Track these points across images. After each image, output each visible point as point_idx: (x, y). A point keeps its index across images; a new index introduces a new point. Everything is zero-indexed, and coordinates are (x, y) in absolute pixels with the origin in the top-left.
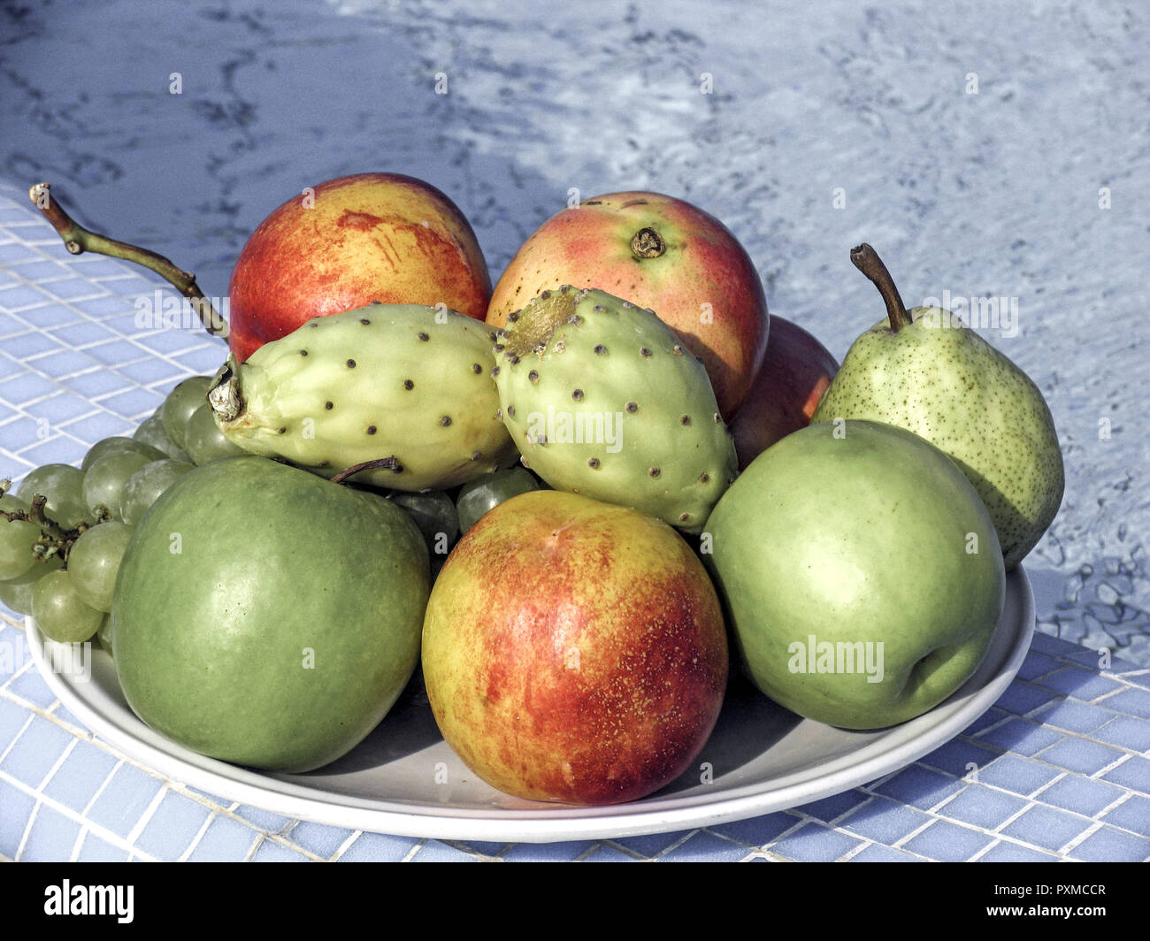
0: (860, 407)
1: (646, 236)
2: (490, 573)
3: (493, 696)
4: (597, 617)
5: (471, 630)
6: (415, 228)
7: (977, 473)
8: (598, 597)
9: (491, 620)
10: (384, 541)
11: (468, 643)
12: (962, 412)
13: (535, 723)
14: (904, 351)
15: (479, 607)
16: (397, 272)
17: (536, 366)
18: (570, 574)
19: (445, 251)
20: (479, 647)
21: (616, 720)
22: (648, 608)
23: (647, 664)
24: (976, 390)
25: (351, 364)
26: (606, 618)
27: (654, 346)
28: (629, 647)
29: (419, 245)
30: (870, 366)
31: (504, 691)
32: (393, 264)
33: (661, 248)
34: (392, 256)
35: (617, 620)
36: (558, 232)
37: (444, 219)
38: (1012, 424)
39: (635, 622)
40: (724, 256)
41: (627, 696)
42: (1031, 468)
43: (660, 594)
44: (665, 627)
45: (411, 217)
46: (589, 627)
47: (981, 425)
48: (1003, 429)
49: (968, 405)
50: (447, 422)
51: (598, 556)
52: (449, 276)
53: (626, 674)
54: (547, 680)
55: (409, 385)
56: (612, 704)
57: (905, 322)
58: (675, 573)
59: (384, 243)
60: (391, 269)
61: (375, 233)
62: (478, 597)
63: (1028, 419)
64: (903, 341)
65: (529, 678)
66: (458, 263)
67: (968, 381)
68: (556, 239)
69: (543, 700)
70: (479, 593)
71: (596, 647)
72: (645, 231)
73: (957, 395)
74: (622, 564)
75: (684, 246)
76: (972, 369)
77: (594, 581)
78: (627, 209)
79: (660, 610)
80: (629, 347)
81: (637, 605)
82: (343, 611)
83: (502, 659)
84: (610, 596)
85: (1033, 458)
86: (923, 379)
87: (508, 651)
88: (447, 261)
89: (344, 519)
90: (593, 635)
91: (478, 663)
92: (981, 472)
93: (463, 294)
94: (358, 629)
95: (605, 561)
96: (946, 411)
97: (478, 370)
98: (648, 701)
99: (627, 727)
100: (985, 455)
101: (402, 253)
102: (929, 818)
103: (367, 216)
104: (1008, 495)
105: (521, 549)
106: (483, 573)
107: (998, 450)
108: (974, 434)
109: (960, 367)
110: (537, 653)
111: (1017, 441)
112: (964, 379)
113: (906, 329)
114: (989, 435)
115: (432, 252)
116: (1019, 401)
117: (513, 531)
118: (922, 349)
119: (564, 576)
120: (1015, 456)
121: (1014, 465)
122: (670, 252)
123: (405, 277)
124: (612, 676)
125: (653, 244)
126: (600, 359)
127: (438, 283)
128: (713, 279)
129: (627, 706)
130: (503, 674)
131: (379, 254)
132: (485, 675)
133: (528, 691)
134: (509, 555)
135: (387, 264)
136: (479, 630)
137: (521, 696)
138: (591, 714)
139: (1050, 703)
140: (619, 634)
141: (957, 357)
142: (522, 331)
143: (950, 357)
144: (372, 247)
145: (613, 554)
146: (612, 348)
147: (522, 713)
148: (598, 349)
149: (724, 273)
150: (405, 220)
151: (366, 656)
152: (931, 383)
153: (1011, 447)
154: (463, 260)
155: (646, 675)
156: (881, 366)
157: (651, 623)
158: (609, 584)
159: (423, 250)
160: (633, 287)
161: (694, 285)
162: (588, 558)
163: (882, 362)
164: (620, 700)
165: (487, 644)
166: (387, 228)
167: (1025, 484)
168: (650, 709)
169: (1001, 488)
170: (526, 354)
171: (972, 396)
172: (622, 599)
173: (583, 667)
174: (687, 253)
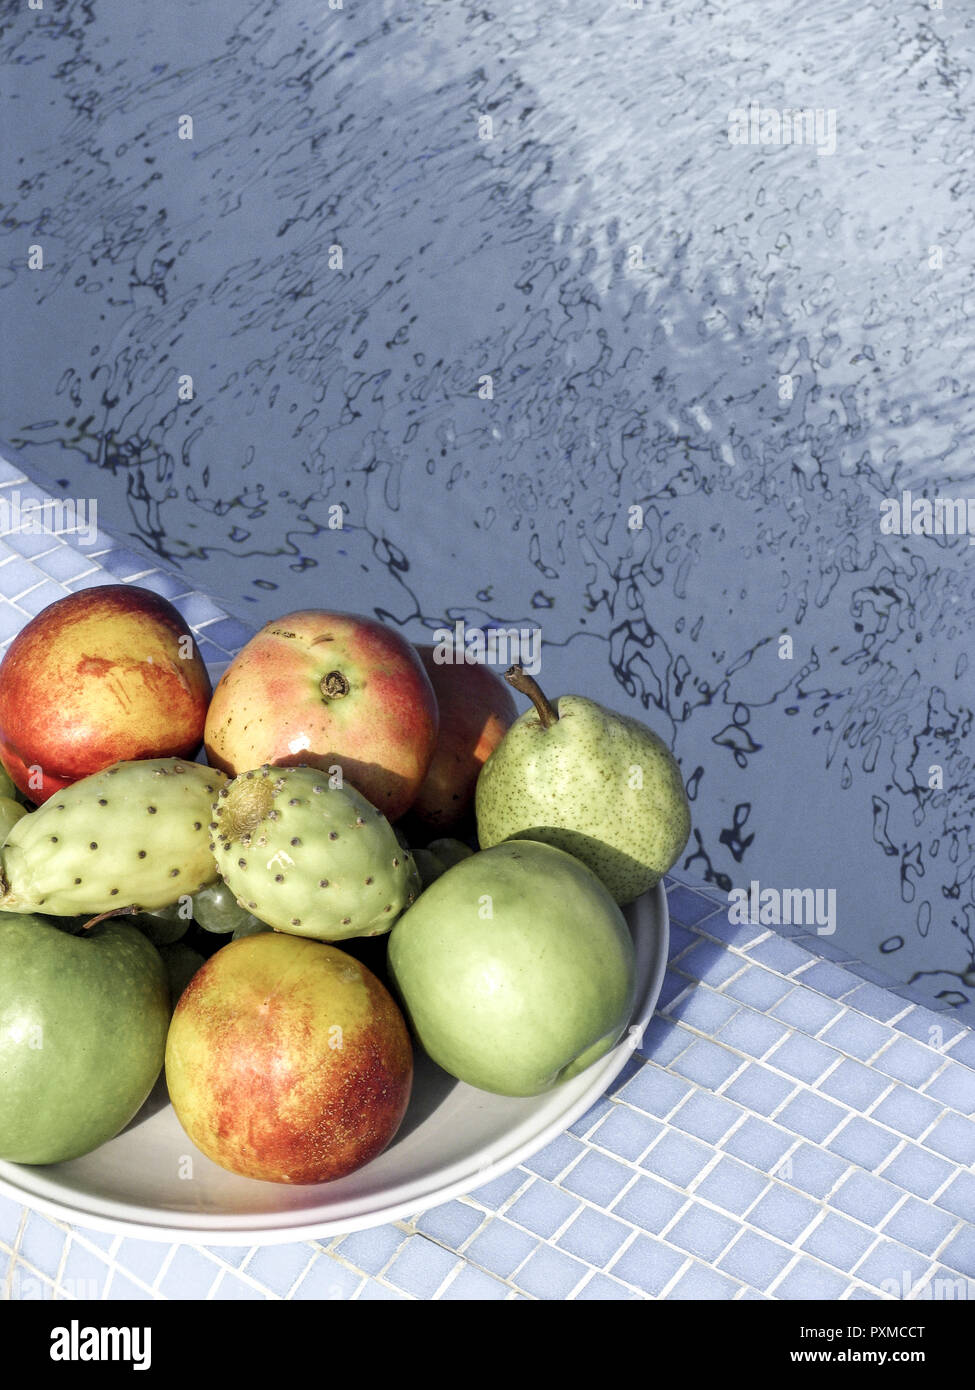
0: (516, 796)
1: (333, 680)
2: (215, 1038)
3: (223, 1133)
4: (303, 1079)
5: (203, 1083)
6: (142, 667)
7: (615, 850)
8: (303, 1062)
9: (218, 1079)
10: (130, 995)
11: (201, 1093)
12: (602, 799)
13: (258, 1154)
14: (552, 751)
15: (208, 1066)
16: (128, 713)
17: (245, 855)
18: (279, 1043)
19: (168, 682)
20: (210, 1097)
21: (322, 1150)
22: (344, 1065)
23: (345, 1107)
24: (613, 780)
25: (94, 846)
26: (310, 1079)
27: (339, 826)
28: (330, 1098)
29: (146, 683)
30: (524, 762)
31: (232, 1132)
32: (124, 707)
33: (344, 690)
34: (124, 699)
35: (320, 1079)
36: (259, 669)
37: (165, 646)
38: (644, 801)
39: (335, 1077)
40: (399, 685)
41: (330, 1133)
42: (660, 834)
43: (353, 1051)
44: (358, 1076)
45: (139, 656)
46: (297, 1087)
47: (618, 808)
48: (636, 807)
49: (607, 794)
50: (176, 872)
51: (301, 1026)
52: (171, 703)
53: (330, 1117)
54: (265, 1126)
55: (142, 854)
56: (319, 1140)
57: (552, 721)
58: (365, 1028)
59: (116, 687)
60: (123, 712)
61: (109, 678)
62: (207, 1057)
63: (657, 793)
64: (550, 742)
65: (251, 1124)
66: (179, 688)
67: (606, 773)
68: (259, 677)
69: (264, 1141)
70: (208, 1054)
71: (303, 1102)
72: (332, 675)
73: (597, 786)
74: (321, 1031)
75: (365, 685)
76: (608, 762)
77: (300, 1049)
78: (316, 646)
79: (353, 1064)
80: (318, 833)
81: (334, 1065)
82: (99, 1061)
83: (228, 1109)
84: (313, 1060)
85: (662, 824)
86: (567, 777)
87: (233, 1103)
88: (169, 690)
89: (96, 985)
90: (300, 1093)
91: (209, 1108)
92: (618, 848)
93: (185, 715)
94: (113, 1073)
95: (307, 1031)
96: (588, 802)
97: (198, 826)
98: (347, 1132)
99: (332, 1151)
100: (622, 833)
101: (132, 693)
102: (584, 1146)
103: (100, 661)
104: (642, 860)
105: (239, 1018)
106: (210, 1036)
107: (632, 827)
108: (612, 817)
109: (599, 763)
110: (257, 1106)
111: (648, 815)
112: (602, 772)
113: (553, 730)
114: (625, 815)
115: (157, 687)
116: (650, 778)
117: (232, 998)
118: (567, 750)
119: (273, 1045)
120: (647, 829)
121: (646, 837)
122: (353, 692)
123: (134, 716)
124: (318, 1121)
125: (339, 688)
126: (297, 850)
127: (162, 714)
128: (390, 710)
129: (331, 1139)
130: (230, 1120)
131: (113, 699)
132: (216, 1118)
133: (251, 1133)
134: (230, 1022)
135: (120, 707)
136: (209, 1085)
137: (245, 1135)
138: (302, 1148)
139: (686, 992)
140: (321, 1090)
141: (596, 754)
142: (231, 807)
143: (590, 755)
144: (107, 693)
145: (313, 1023)
146: (305, 837)
147: (247, 1147)
148: (294, 842)
149: (398, 701)
150: (132, 660)
151: (121, 1090)
152: (575, 779)
153: (643, 822)
154: (183, 686)
155: (345, 1115)
156: (533, 763)
157: (347, 1076)
158: (311, 1051)
159: (149, 687)
160: (323, 729)
161: (374, 719)
162: (293, 1028)
163: (533, 760)
164: (324, 1136)
165: (216, 1097)
166: (117, 671)
167: (656, 848)
168: (349, 1137)
169: (636, 857)
170: (237, 839)
171: (609, 785)
172: (322, 1063)
173: (294, 1117)
174: (367, 690)
